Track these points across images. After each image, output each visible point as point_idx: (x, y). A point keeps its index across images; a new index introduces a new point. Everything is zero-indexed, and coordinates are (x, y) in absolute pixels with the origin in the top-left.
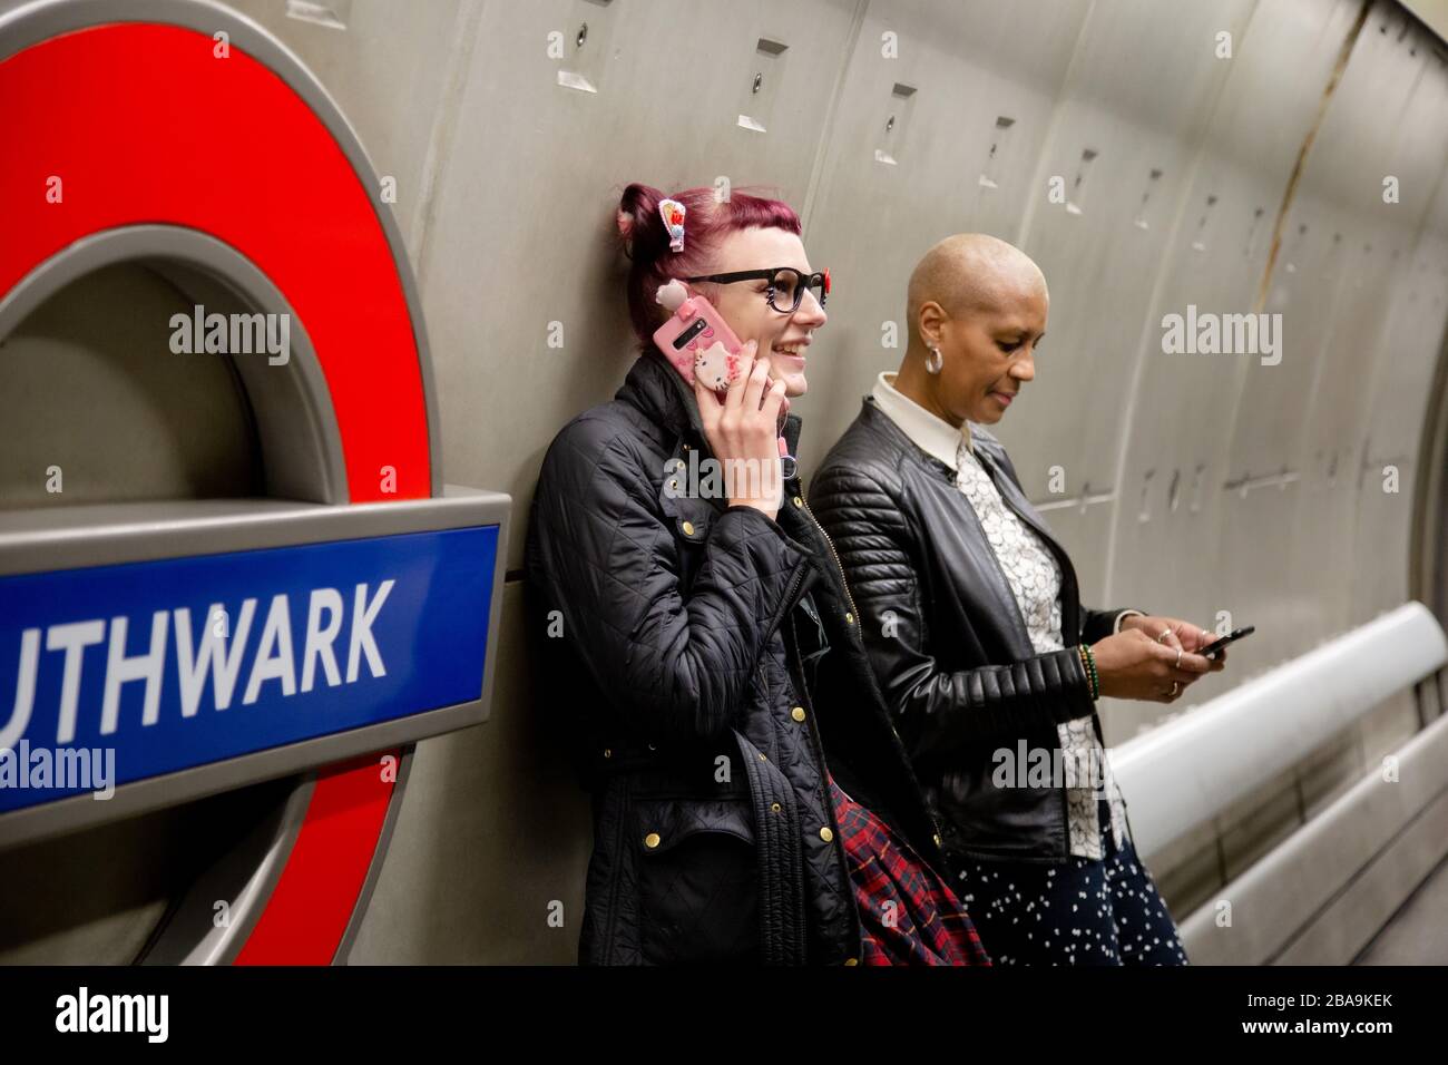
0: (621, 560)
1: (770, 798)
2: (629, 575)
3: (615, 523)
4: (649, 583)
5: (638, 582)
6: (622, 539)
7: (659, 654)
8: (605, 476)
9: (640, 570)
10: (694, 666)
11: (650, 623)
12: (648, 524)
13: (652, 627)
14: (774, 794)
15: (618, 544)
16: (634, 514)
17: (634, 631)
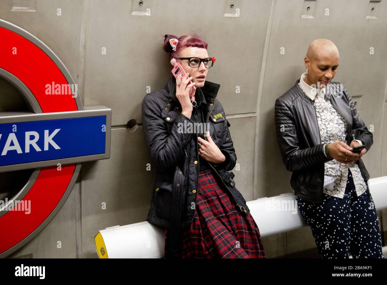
0: (149, 128)
1: (178, 182)
2: (150, 131)
3: (148, 119)
4: (154, 133)
5: (152, 133)
6: (149, 123)
7: (155, 150)
8: (147, 109)
9: (152, 130)
10: (163, 153)
11: (155, 142)
12: (156, 119)
13: (155, 143)
14: (179, 181)
15: (148, 124)
16: (152, 117)
17: (151, 144)
